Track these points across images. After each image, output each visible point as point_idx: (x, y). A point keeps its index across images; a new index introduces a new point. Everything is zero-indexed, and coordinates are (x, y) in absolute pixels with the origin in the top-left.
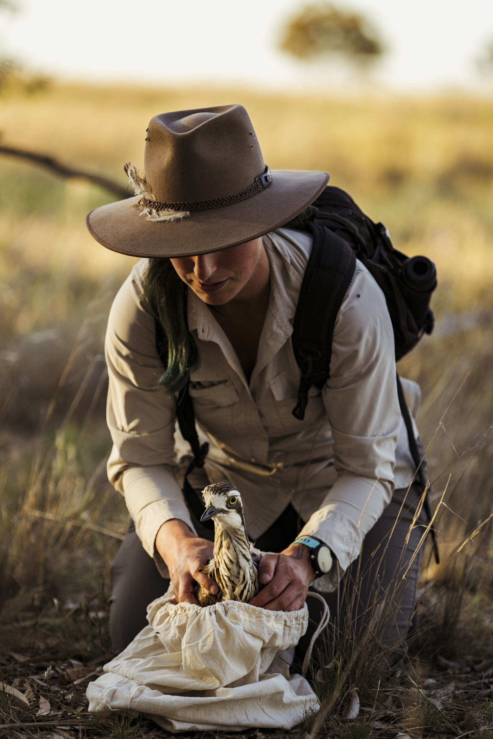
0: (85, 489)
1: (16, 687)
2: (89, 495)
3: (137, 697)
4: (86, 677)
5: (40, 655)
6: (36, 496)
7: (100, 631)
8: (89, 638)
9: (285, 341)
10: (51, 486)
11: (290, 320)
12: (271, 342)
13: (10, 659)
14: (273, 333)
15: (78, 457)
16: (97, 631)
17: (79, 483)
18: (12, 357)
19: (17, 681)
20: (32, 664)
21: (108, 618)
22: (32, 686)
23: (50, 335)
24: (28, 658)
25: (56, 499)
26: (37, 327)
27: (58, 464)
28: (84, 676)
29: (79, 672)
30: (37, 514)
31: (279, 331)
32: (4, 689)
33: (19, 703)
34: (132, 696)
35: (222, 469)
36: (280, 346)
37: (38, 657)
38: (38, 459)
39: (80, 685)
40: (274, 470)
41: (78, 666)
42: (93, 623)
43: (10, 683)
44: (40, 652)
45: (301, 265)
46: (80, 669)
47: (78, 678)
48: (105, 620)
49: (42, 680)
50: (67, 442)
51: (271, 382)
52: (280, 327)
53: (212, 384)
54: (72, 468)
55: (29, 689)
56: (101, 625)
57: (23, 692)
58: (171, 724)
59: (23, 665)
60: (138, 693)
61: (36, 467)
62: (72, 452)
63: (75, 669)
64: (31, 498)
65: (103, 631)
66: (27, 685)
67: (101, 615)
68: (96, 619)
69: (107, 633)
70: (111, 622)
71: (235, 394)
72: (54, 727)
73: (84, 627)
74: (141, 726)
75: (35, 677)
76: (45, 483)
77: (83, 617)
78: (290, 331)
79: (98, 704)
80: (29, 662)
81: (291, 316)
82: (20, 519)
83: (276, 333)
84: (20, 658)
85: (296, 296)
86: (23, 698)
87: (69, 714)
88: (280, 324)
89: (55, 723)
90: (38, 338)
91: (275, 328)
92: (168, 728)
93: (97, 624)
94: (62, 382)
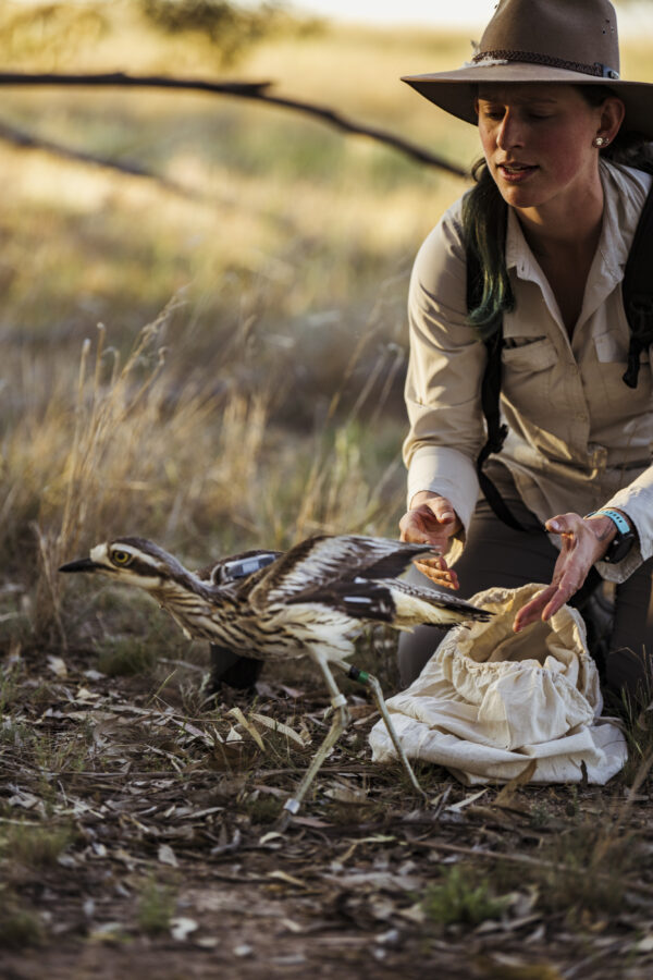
0: (369, 497)
1: (290, 726)
2: (374, 504)
3: (428, 744)
4: (371, 717)
5: (316, 689)
6: (314, 505)
7: (387, 663)
8: (374, 670)
9: (614, 287)
10: (332, 493)
11: (621, 266)
12: (597, 288)
13: (283, 694)
14: (601, 276)
15: (362, 462)
16: (383, 663)
17: (363, 490)
18: (287, 342)
19: (290, 719)
20: (307, 701)
21: (397, 647)
22: (308, 726)
23: (332, 317)
24: (302, 694)
25: (336, 508)
26: (314, 308)
27: (339, 469)
28: (368, 715)
29: (361, 710)
30: (315, 525)
31: (607, 274)
32: (276, 727)
33: (294, 744)
34: (421, 744)
35: (531, 474)
36: (608, 292)
37: (314, 692)
38: (317, 461)
39: (363, 725)
40: (595, 473)
41: (361, 703)
42: (378, 654)
43: (283, 722)
44: (317, 686)
45: (639, 201)
46: (363, 707)
47: (361, 717)
48: (393, 650)
49: (320, 719)
50: (351, 442)
51: (597, 339)
52: (609, 271)
53: (528, 342)
54: (355, 474)
55: (305, 729)
56: (387, 656)
57: (298, 732)
58: (466, 777)
59: (299, 701)
60: (428, 739)
61: (314, 471)
62: (355, 455)
63: (357, 707)
64: (308, 506)
65: (390, 663)
66: (302, 724)
67: (388, 644)
68: (383, 649)
69: (395, 665)
70: (399, 652)
71: (554, 353)
72: (335, 773)
73: (369, 658)
74: (434, 775)
75: (311, 716)
76: (325, 488)
77: (366, 647)
78: (620, 277)
79: (381, 754)
80: (304, 697)
81: (623, 262)
82: (295, 531)
83: (604, 277)
84: (293, 693)
85: (630, 237)
86: (298, 738)
87: (352, 759)
88: (609, 267)
89: (335, 769)
90: (316, 320)
91: (603, 271)
92: (463, 781)
93: (383, 655)
94: (348, 374)
